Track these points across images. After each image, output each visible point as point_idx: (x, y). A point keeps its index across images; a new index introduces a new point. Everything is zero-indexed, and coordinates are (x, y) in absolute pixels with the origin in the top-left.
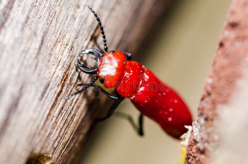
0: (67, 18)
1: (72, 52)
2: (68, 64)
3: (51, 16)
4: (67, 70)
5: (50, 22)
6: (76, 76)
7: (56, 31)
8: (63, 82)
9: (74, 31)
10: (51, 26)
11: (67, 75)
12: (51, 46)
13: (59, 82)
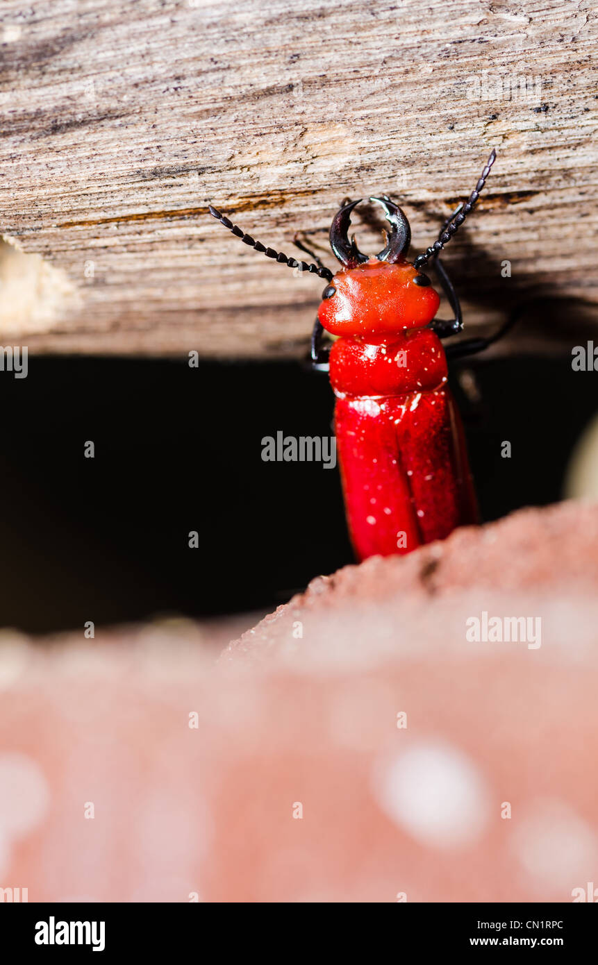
0: (429, 108)
1: (353, 175)
2: (315, 184)
3: (385, 66)
4: (296, 193)
5: (367, 74)
6: (315, 222)
7: (360, 104)
8: (254, 200)
9: (415, 148)
10: (356, 84)
11: (283, 201)
12: (304, 116)
13: (242, 192)
